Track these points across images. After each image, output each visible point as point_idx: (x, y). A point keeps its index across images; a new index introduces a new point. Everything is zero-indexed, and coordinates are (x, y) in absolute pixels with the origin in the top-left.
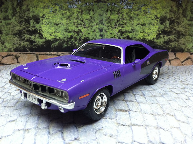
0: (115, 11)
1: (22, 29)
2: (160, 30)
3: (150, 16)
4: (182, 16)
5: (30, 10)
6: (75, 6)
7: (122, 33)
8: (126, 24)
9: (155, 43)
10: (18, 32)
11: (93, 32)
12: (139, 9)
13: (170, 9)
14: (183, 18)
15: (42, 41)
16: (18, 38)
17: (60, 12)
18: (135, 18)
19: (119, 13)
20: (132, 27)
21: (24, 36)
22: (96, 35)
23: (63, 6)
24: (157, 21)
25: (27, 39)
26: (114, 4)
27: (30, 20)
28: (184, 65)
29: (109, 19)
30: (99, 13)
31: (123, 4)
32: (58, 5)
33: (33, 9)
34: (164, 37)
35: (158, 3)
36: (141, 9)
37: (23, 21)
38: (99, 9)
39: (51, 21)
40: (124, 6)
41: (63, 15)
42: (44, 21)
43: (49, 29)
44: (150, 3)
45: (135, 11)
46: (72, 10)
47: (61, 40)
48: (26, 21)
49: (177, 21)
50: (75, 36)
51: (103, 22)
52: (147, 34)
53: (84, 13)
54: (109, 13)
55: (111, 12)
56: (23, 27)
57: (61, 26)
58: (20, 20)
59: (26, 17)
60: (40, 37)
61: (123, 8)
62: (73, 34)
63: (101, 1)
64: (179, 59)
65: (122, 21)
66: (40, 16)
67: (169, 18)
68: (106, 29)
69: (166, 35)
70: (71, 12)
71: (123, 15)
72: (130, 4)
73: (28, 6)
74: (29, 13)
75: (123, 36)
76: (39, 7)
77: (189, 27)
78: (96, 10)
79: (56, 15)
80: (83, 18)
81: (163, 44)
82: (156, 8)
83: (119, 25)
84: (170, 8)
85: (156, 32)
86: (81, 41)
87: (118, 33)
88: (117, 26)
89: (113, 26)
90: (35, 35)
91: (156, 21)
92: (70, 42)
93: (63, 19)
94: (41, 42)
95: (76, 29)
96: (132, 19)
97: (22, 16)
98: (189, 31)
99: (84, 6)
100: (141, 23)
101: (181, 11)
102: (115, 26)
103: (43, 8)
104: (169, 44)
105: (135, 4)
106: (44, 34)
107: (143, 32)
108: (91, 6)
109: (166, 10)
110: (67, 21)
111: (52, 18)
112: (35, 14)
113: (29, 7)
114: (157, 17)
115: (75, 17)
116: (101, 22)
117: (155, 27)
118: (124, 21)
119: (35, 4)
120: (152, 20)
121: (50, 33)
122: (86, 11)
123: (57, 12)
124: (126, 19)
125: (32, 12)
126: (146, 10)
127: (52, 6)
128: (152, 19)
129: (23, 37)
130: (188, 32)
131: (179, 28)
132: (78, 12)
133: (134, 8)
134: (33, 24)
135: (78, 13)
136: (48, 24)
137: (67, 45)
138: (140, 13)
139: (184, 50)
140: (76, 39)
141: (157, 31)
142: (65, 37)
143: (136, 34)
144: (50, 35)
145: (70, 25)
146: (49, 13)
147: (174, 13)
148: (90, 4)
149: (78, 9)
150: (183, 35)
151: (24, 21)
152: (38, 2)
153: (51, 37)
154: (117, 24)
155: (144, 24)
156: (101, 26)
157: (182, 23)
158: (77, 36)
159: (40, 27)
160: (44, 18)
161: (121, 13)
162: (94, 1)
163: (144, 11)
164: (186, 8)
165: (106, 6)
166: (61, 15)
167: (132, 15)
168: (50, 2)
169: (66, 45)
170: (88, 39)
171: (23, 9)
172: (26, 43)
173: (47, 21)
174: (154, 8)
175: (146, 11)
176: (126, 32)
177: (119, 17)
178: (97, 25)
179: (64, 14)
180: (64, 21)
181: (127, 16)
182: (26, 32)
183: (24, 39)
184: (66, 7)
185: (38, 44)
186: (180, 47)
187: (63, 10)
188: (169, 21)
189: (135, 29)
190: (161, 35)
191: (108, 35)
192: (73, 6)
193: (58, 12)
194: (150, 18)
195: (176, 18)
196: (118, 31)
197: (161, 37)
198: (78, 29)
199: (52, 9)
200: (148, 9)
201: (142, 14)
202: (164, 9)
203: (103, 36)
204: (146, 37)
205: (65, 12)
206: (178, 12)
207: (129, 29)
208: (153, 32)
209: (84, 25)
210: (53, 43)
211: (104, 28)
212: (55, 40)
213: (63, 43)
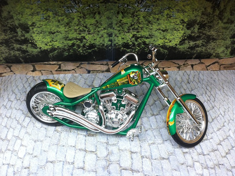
0: (128, 13)
1: (8, 38)
2: (185, 36)
3: (175, 21)
4: (217, 18)
5: (14, 17)
6: (74, 10)
7: (137, 38)
8: (142, 28)
9: (177, 49)
10: (4, 41)
11: (100, 37)
12: (161, 12)
13: (202, 12)
14: (218, 21)
15: (37, 51)
16: (5, 47)
17: (55, 19)
18: (155, 22)
19: (134, 16)
20: (150, 32)
21: (13, 45)
22: (104, 40)
23: (57, 11)
24: (183, 26)
25: (17, 49)
26: (127, 5)
27: (16, 29)
28: (209, 69)
29: (120, 22)
30: (106, 16)
31: (140, 6)
32: (51, 11)
33: (18, 16)
34: (189, 42)
35: (188, 5)
36: (163, 12)
37: (7, 29)
38: (107, 11)
39: (45, 30)
40: (141, 9)
41: (59, 21)
42: (35, 29)
43: (43, 38)
44: (177, 5)
45: (155, 15)
46: (71, 15)
47: (60, 49)
48: (11, 30)
49: (209, 24)
50: (78, 43)
51: (112, 26)
52: (168, 40)
53: (87, 18)
54: (120, 16)
55: (123, 15)
56: (9, 36)
57: (59, 34)
58: (3, 28)
59: (11, 25)
60: (33, 47)
61: (139, 11)
62: (75, 41)
63: (109, 2)
64: (204, 63)
65: (137, 25)
66: (28, 24)
67: (200, 22)
68: (117, 34)
69: (193, 41)
70: (70, 17)
71: (139, 18)
72: (149, 6)
73: (9, 12)
74: (14, 21)
75: (138, 41)
76: (25, 13)
77: (224, 31)
78: (103, 13)
79: (50, 22)
80: (87, 23)
81: (187, 50)
82: (184, 11)
83: (133, 29)
84: (203, 10)
85: (181, 38)
86: (85, 47)
87: (132, 38)
88: (131, 30)
89: (126, 30)
90: (27, 45)
91: (181, 26)
92: (72, 50)
93: (59, 26)
94: (35, 52)
95: (78, 36)
96: (150, 24)
97: (5, 24)
98: (223, 34)
99: (86, 8)
100: (162, 29)
101: (217, 12)
102: (128, 30)
103: (30, 15)
104: (195, 49)
105: (156, 6)
106: (38, 44)
107: (164, 38)
108: (96, 8)
109: (197, 12)
110: (65, 29)
111: (45, 26)
112: (21, 22)
113: (11, 14)
114: (184, 21)
115: (75, 23)
116: (110, 26)
117: (180, 33)
118: (141, 25)
119: (19, 10)
120: (177, 25)
121: (46, 43)
122: (90, 15)
123: (51, 19)
124: (143, 23)
125: (16, 19)
126: (169, 13)
127: (43, 12)
128: (177, 23)
129: (12, 47)
130: (220, 36)
131: (210, 33)
132: (79, 16)
133: (154, 11)
134: (21, 33)
135: (79, 18)
136: (41, 33)
137: (69, 54)
138: (162, 17)
139: (212, 54)
140: (79, 46)
141: (181, 36)
142: (65, 46)
143: (154, 40)
144: (45, 45)
145: (70, 32)
146: (40, 21)
147: (207, 15)
148: (95, 5)
149: (79, 13)
150: (214, 39)
151: (9, 30)
152: (22, 9)
153: (47, 46)
154: (131, 28)
155: (165, 30)
156: (110, 30)
157: (215, 26)
158: (80, 44)
159: (31, 37)
160: (34, 26)
161: (137, 16)
162: (99, 2)
163: (167, 14)
164: (225, 9)
165: (117, 8)
166: (57, 22)
167: (151, 19)
168: (39, 7)
169: (67, 54)
170: (95, 45)
171: (4, 16)
172: (17, 52)
173: (39, 30)
174: (181, 11)
175: (170, 15)
176: (141, 37)
177: (133, 21)
178: (105, 29)
179: (61, 21)
180: (62, 29)
181: (144, 20)
182: (14, 42)
183: (13, 49)
184: (63, 12)
185: (32, 54)
186: (208, 52)
187: (59, 16)
188: (199, 25)
189: (154, 35)
190: (186, 41)
191: (119, 40)
192: (71, 10)
193: (53, 18)
194: (174, 22)
195: (209, 22)
196: (131, 35)
197: (186, 42)
198: (80, 35)
199: (44, 16)
200: (173, 12)
201: (164, 18)
202: (194, 12)
203: (113, 41)
204: (166, 44)
205: (62, 18)
206: (212, 14)
207: (147, 34)
208: (176, 38)
209: (87, 31)
210: (51, 53)
211: (114, 32)
212: (53, 49)
213: (64, 52)
